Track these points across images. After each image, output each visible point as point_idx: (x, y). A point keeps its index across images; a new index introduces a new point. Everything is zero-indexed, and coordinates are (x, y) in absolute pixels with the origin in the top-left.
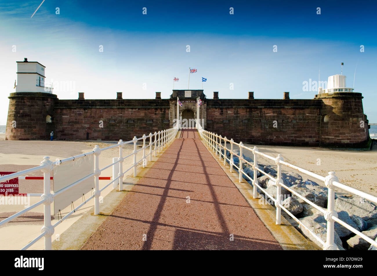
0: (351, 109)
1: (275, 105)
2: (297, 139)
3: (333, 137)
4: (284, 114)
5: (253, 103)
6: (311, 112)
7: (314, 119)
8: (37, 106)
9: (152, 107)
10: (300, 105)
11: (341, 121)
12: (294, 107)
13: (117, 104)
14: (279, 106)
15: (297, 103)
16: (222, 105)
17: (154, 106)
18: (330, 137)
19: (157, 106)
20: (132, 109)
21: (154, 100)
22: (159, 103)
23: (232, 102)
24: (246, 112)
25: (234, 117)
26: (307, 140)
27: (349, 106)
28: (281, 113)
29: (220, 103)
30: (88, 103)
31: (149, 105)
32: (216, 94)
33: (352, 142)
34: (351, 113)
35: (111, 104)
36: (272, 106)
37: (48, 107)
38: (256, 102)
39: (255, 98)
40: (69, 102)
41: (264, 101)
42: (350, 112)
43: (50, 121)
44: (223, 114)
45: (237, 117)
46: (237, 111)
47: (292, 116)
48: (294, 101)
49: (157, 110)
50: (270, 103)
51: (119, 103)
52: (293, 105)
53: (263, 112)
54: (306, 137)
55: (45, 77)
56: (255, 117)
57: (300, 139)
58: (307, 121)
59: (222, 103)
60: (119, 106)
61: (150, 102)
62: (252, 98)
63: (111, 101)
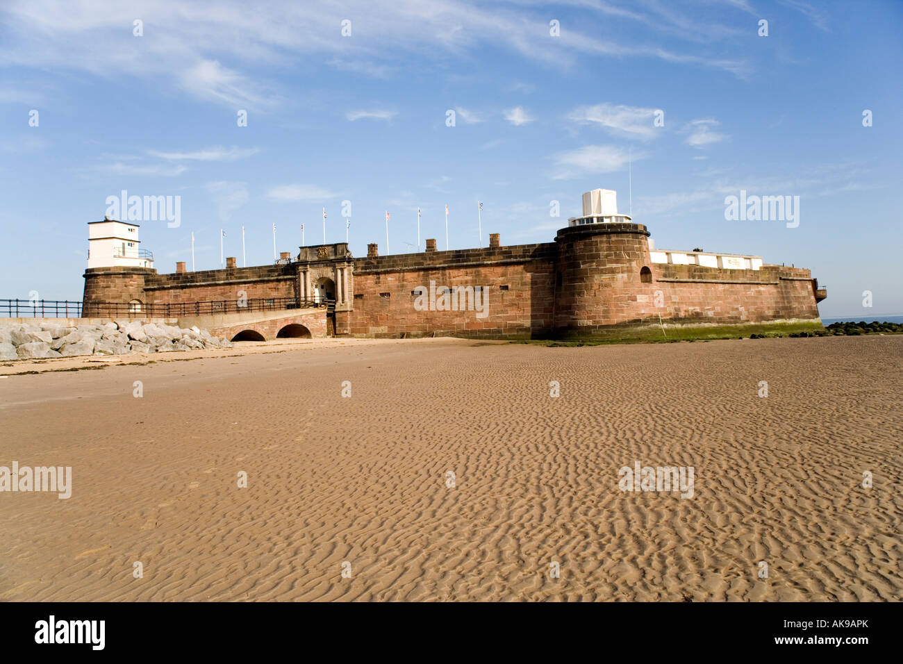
0: (598, 256)
1: (470, 261)
2: (508, 322)
4: (486, 276)
5: (430, 260)
6: (537, 268)
7: (543, 282)
8: (115, 287)
9: (272, 278)
10: (516, 257)
12: (503, 261)
13: (224, 276)
14: (477, 261)
15: (510, 252)
16: (377, 267)
17: (276, 276)
19: (279, 275)
20: (245, 283)
23: (395, 261)
24: (419, 276)
25: (397, 287)
26: (526, 323)
27: (594, 252)
28: (478, 275)
29: (376, 264)
30: (187, 278)
31: (269, 276)
32: (372, 249)
33: (598, 322)
34: (597, 266)
35: (216, 277)
36: (463, 262)
37: (130, 287)
38: (435, 256)
40: (163, 278)
41: (449, 254)
42: (595, 264)
44: (379, 282)
45: (403, 286)
46: (403, 277)
47: (501, 279)
48: (503, 250)
49: (280, 282)
50: (460, 259)
51: (227, 275)
52: (502, 257)
53: (448, 276)
54: (524, 317)
57: (515, 322)
58: (528, 287)
59: (378, 263)
60: (227, 279)
61: (271, 270)
62: (431, 251)
63: (216, 273)
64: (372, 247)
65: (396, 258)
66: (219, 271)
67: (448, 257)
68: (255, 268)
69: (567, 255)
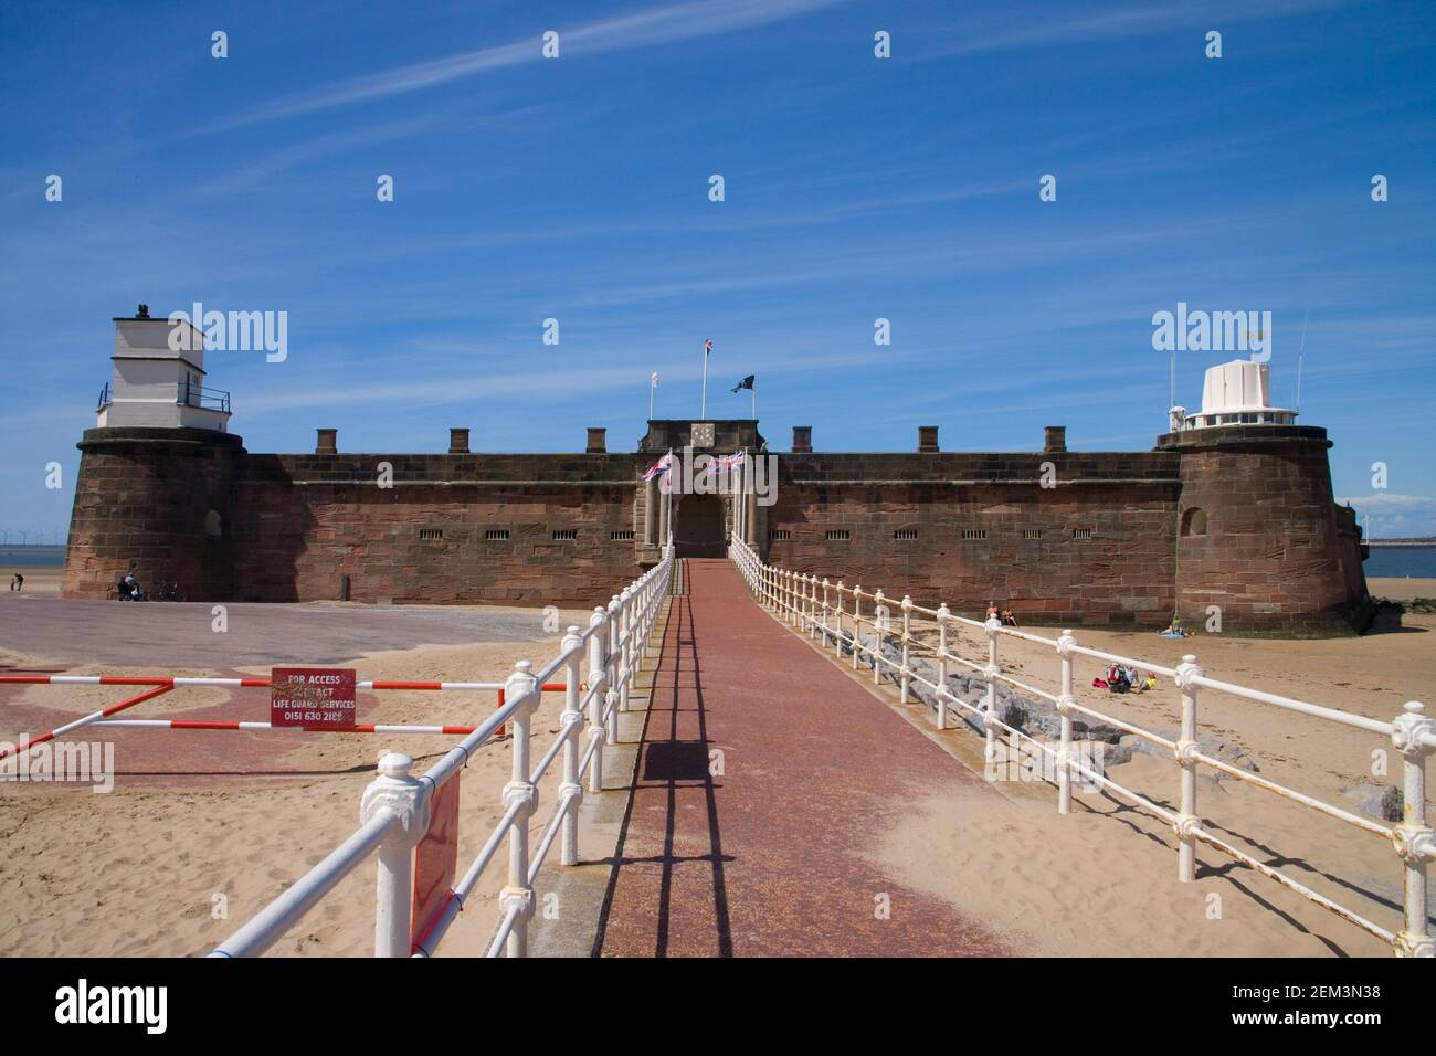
1: (1016, 477)
2: (1093, 600)
3: (1224, 593)
4: (1047, 508)
5: (934, 469)
6: (1142, 500)
7: (1156, 527)
8: (178, 476)
9: (576, 483)
11: (1254, 532)
12: (1082, 481)
13: (451, 470)
14: (1028, 477)
15: (1094, 465)
16: (822, 476)
17: (582, 479)
18: (1212, 592)
19: (589, 477)
20: (504, 487)
21: (581, 457)
22: (598, 467)
23: (861, 466)
24: (911, 499)
25: (866, 519)
26: (1129, 603)
27: (1279, 478)
28: (1031, 504)
29: (818, 469)
30: (351, 467)
31: (564, 476)
32: (803, 436)
33: (1289, 608)
34: (1286, 503)
35: (429, 472)
36: (1002, 477)
37: (210, 479)
38: (944, 463)
39: (942, 450)
40: (284, 464)
41: (974, 460)
42: (1283, 499)
43: (217, 531)
44: (824, 507)
45: (876, 517)
46: (878, 499)
47: (1077, 514)
48: (1081, 460)
49: (592, 494)
50: (995, 470)
51: (458, 468)
52: (1080, 474)
53: (971, 502)
54: (1124, 591)
55: (205, 374)
56: (943, 521)
57: (1105, 601)
58: (1128, 535)
59: (823, 468)
60: (458, 476)
61: (568, 464)
62: (932, 450)
63: (428, 462)
64: (802, 434)
65: (862, 460)
66: (436, 458)
67: (973, 465)
68: (531, 457)
69: (1220, 478)
